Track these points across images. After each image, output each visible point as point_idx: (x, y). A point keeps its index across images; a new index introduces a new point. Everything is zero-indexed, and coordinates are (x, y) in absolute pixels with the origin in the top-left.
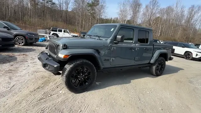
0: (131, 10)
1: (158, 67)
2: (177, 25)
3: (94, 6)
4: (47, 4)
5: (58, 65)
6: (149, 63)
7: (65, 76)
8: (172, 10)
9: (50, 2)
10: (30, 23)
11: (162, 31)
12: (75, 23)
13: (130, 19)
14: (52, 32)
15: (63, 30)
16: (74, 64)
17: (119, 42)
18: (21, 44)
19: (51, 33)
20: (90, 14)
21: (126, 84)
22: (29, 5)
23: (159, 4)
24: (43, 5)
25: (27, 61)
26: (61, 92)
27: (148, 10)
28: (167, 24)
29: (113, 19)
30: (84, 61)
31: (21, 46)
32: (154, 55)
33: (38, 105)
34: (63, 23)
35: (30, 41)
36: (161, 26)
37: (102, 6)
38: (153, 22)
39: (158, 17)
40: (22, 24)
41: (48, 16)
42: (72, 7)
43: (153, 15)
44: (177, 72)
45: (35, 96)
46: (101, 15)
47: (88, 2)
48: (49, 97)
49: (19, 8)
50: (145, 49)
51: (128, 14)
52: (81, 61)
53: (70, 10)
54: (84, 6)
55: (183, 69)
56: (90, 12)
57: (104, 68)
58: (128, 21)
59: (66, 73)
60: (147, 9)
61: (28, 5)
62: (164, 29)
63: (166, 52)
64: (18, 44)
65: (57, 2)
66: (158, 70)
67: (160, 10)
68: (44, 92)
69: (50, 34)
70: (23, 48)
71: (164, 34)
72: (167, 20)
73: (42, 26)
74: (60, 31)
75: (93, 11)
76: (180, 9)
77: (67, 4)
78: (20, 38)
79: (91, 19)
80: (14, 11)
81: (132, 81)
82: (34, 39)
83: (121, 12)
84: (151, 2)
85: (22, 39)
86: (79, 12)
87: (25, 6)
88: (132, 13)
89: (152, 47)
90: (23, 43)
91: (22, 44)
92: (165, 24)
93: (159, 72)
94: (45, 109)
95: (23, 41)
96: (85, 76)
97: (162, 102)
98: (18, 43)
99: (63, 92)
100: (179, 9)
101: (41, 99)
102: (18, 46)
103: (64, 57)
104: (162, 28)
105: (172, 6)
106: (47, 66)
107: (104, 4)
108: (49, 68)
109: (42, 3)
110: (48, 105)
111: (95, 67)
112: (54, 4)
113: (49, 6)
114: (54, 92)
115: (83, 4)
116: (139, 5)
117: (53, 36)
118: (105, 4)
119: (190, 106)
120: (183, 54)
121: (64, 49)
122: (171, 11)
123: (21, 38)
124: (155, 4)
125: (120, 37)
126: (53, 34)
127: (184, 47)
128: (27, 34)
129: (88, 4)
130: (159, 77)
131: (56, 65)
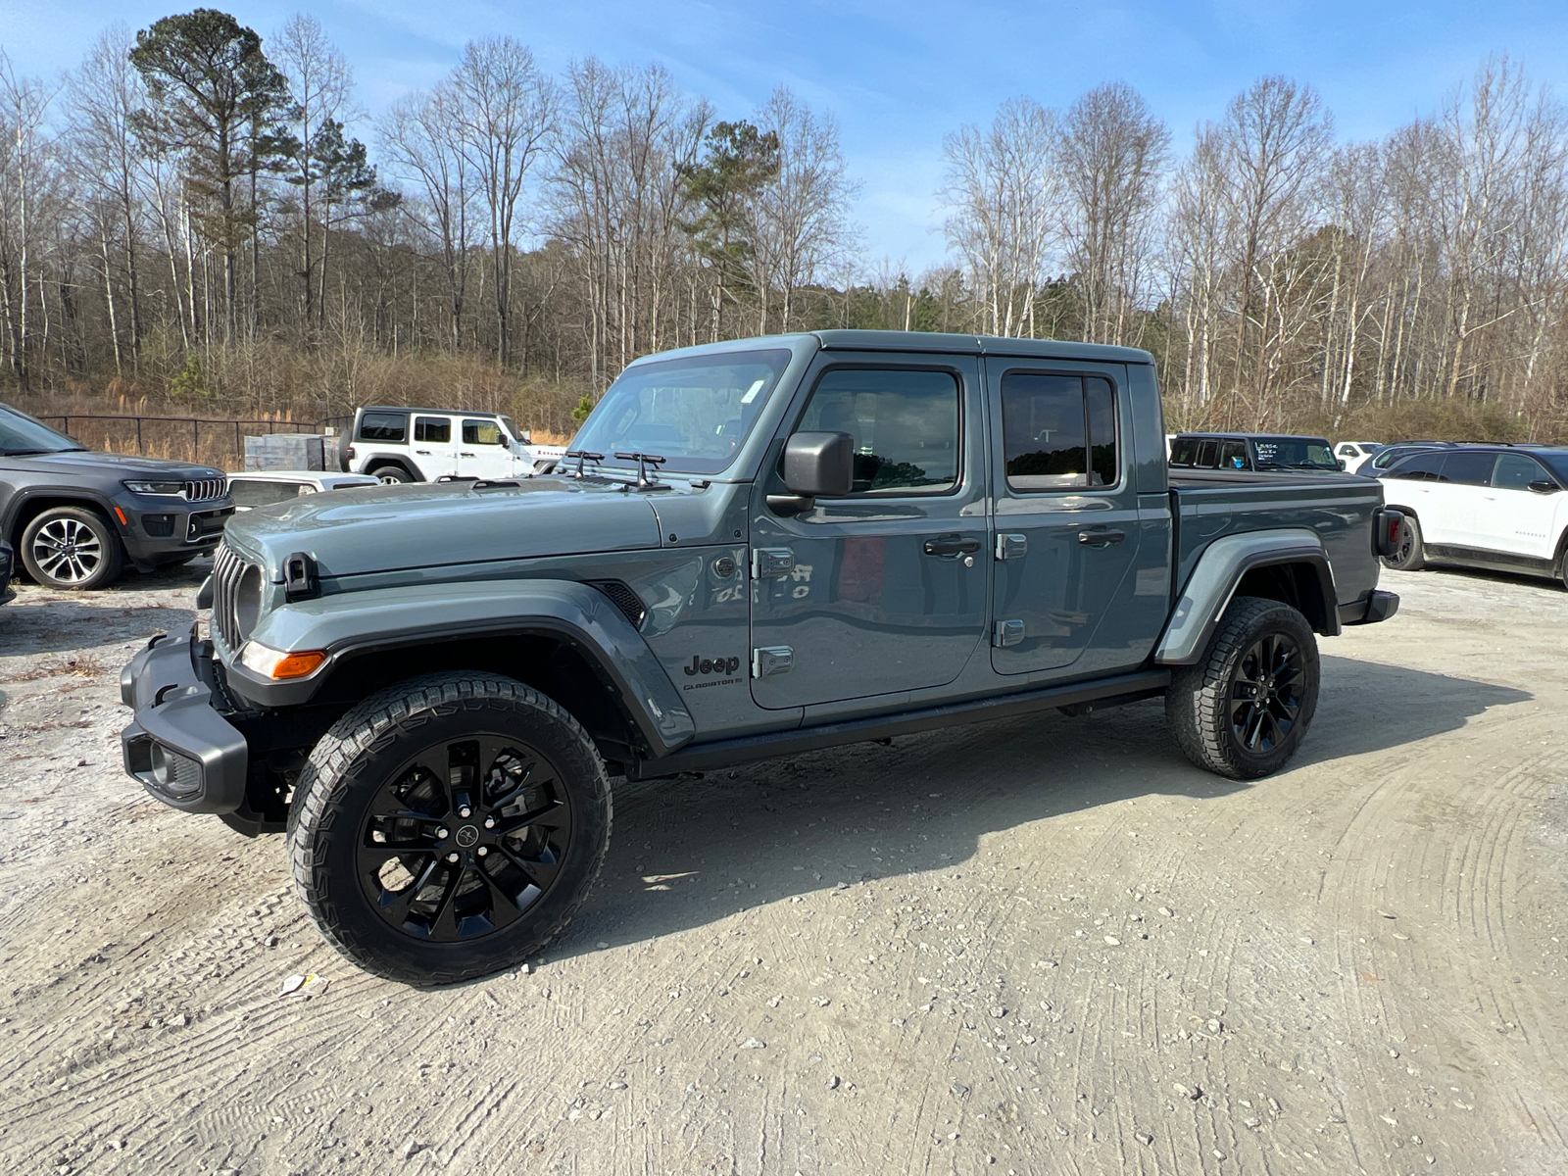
0: (1070, 196)
1: (1236, 689)
2: (1508, 290)
3: (741, 185)
4: (333, 208)
5: (231, 748)
6: (1151, 664)
7: (301, 834)
8: (1450, 162)
9: (355, 193)
10: (200, 384)
11: (1367, 355)
12: (578, 348)
13: (1068, 273)
14: (365, 451)
15: (456, 424)
16: (381, 723)
17: (807, 495)
18: (80, 573)
19: (352, 455)
20: (707, 263)
21: (917, 869)
22: (184, 228)
23: (1318, 120)
24: (302, 216)
25: (86, 725)
26: (292, 981)
27: (1220, 184)
28: (1414, 287)
29: (914, 288)
30: (479, 692)
31: (76, 596)
32: (1189, 593)
33: (49, 1107)
34: (477, 359)
35: (152, 545)
36: (1361, 308)
37: (808, 179)
38: (1280, 281)
39: (1327, 232)
40: (133, 397)
41: (343, 313)
42: (548, 210)
43: (1270, 221)
44: (1461, 724)
45: (49, 1028)
46: (804, 255)
47: (680, 158)
48: (174, 1030)
49: (101, 266)
50: (1083, 537)
51: (1046, 230)
52: (451, 694)
53: (527, 243)
54: (653, 199)
55: (1525, 696)
56: (704, 246)
57: (691, 743)
58: (1054, 289)
59: (311, 809)
60: (1214, 167)
61: (171, 231)
62: (1394, 337)
63: (1311, 549)
64: (52, 573)
65: (412, 185)
66: (1244, 717)
67: (1340, 172)
68: (137, 993)
69: (346, 468)
70: (85, 608)
71: (1389, 377)
72: (1409, 251)
73: (300, 399)
74: (435, 432)
75: (735, 235)
76: (1522, 141)
77: (503, 190)
78: (64, 522)
79: (717, 303)
80: (56, 294)
81: (986, 839)
82: (184, 526)
83: (984, 216)
84: (1241, 102)
85: (85, 535)
86: (614, 252)
87: (153, 239)
88: (1078, 216)
89: (1167, 513)
90: (89, 562)
91: (88, 574)
92: (1392, 289)
93: (1263, 734)
94: (98, 1149)
95: (94, 548)
96: (505, 824)
97: (1214, 1025)
98: (49, 567)
99: (315, 980)
100: (1512, 146)
101: (94, 1055)
102: (49, 593)
103: (283, 670)
104: (1367, 327)
105: (1440, 124)
106: (160, 762)
107: (817, 160)
108: (171, 778)
109: (287, 207)
110: (129, 1108)
111: (593, 737)
112: (389, 200)
113: (354, 225)
114: (232, 985)
115: (639, 179)
116: (1141, 145)
117: (373, 478)
118: (831, 166)
119: (1483, 1049)
120: (1550, 556)
121: (293, 597)
122: (1436, 170)
123: (72, 526)
124: (1280, 115)
125: (817, 451)
126: (374, 465)
127: (1554, 488)
128: (123, 483)
129: (688, 171)
130: (1262, 786)
131: (219, 746)
